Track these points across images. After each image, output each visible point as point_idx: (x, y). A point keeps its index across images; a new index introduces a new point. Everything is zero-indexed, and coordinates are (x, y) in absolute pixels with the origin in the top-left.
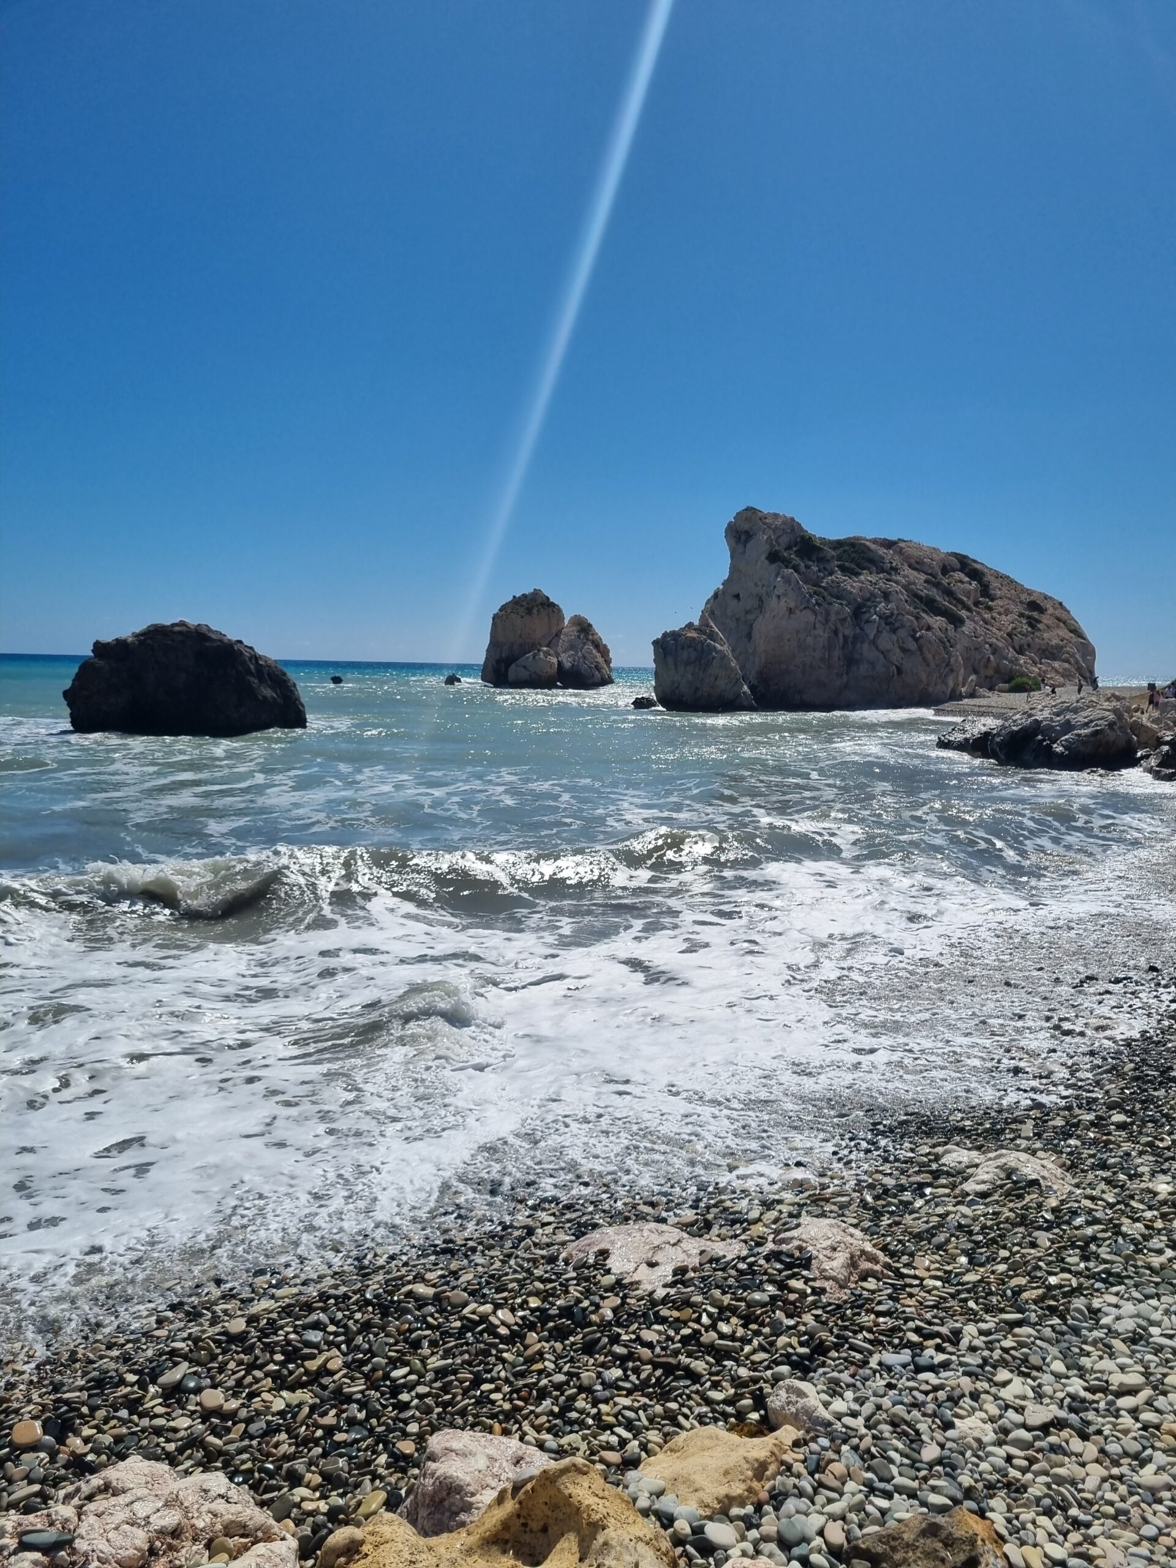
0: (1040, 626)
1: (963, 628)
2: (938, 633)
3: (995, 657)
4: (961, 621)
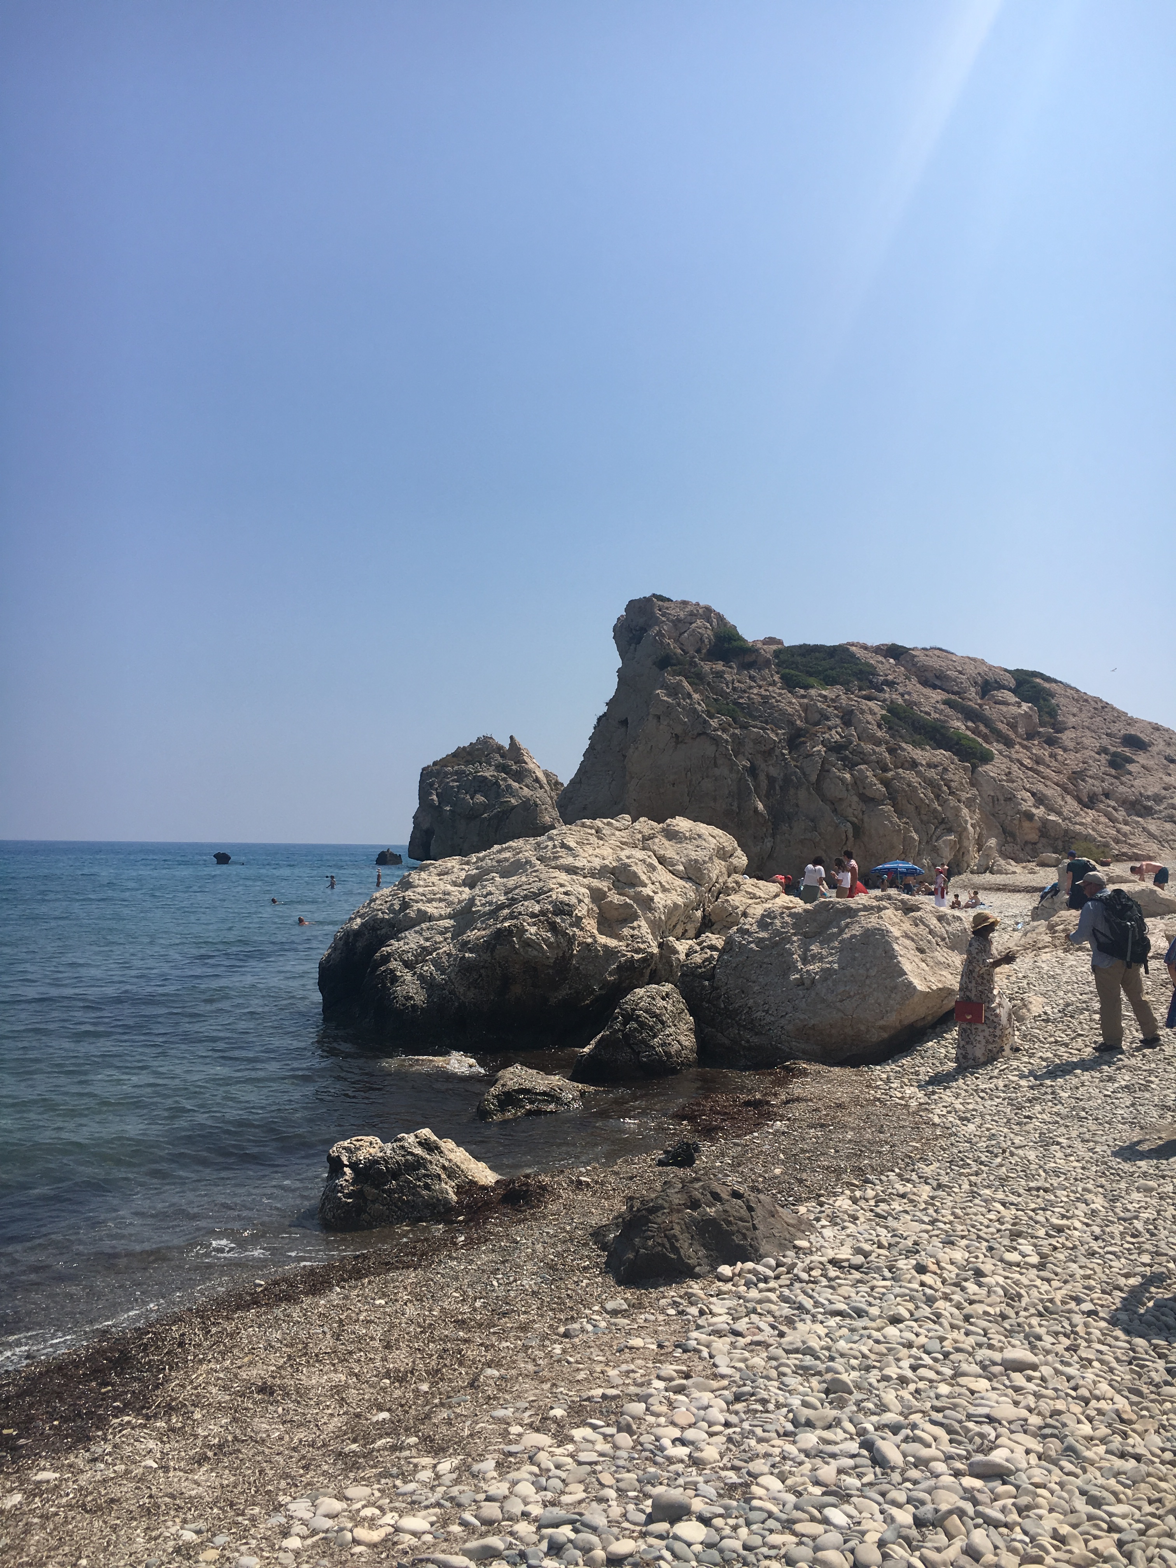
0: (1132, 767)
1: (985, 769)
2: (932, 773)
3: (1040, 812)
4: (987, 758)
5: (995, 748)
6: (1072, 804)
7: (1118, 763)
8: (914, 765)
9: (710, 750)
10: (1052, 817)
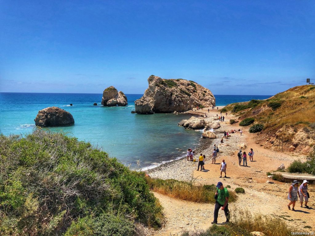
0: (205, 95)
1: (191, 97)
2: (186, 98)
3: (196, 102)
4: (190, 95)
5: (191, 94)
6: (199, 101)
7: (204, 95)
8: (184, 97)
9: (163, 96)
10: (198, 102)
